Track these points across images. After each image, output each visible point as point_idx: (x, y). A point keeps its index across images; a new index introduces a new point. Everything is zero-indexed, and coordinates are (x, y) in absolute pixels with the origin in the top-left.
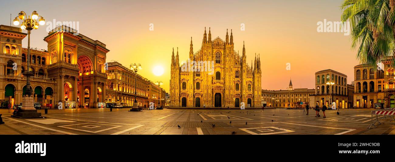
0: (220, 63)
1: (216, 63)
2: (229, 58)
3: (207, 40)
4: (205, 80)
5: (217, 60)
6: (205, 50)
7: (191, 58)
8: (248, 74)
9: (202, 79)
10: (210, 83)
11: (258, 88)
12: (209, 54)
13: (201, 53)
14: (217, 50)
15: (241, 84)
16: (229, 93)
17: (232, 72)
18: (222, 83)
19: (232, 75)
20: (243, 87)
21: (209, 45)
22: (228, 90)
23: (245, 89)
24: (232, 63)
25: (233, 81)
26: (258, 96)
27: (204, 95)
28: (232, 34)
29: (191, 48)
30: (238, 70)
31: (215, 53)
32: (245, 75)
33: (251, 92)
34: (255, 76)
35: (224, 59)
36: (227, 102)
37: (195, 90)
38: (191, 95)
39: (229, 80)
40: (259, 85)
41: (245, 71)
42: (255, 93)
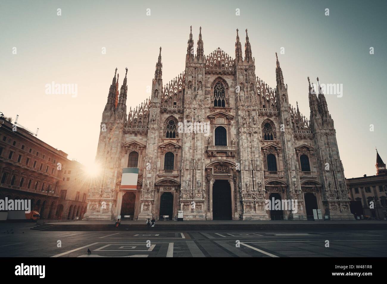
0: (224, 105)
1: (215, 105)
2: (246, 93)
4: (187, 146)
5: (218, 100)
6: (190, 75)
7: (155, 92)
8: (297, 129)
9: (180, 144)
10: (200, 154)
11: (332, 163)
12: (198, 84)
13: (180, 84)
14: (216, 76)
15: (281, 155)
16: (252, 179)
17: (254, 126)
18: (231, 153)
19: (256, 133)
20: (288, 162)
21: (199, 65)
22: (249, 170)
23: (294, 169)
24: (253, 103)
25: (260, 147)
26: (337, 186)
27: (183, 185)
28: (247, 38)
29: (158, 72)
30: (269, 120)
31: (213, 83)
32: (290, 130)
33: (312, 175)
34: (317, 132)
35: (234, 97)
36: (248, 204)
37: (161, 172)
38: (148, 186)
39: (251, 147)
40: (331, 154)
41: (288, 120)
42: (324, 178)
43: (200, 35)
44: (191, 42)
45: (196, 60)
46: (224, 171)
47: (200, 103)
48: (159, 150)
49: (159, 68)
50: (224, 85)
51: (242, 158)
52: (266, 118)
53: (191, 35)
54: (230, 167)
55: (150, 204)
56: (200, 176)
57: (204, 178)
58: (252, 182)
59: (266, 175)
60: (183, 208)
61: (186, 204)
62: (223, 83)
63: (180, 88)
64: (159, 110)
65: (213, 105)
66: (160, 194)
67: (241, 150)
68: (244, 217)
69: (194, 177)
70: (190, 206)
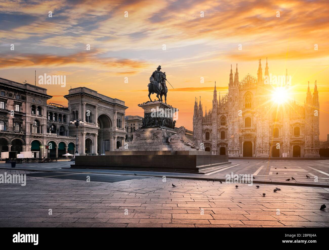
1: (246, 107)
3: (234, 81)
5: (247, 103)
6: (231, 94)
9: (227, 128)
10: (236, 131)
11: (312, 131)
12: (235, 99)
13: (227, 99)
14: (246, 91)
15: (282, 128)
18: (253, 130)
20: (284, 132)
21: (235, 88)
22: (261, 137)
23: (287, 135)
26: (313, 142)
27: (229, 144)
29: (215, 95)
33: (300, 137)
35: (256, 101)
36: (259, 151)
37: (219, 139)
38: (214, 145)
42: (306, 138)
43: (237, 69)
44: (231, 75)
45: (234, 86)
46: (249, 137)
47: (236, 108)
48: (218, 131)
49: (215, 93)
51: (257, 132)
53: (231, 70)
54: (252, 136)
56: (236, 140)
57: (238, 141)
58: (262, 142)
59: (271, 139)
60: (229, 153)
61: (230, 151)
63: (227, 101)
64: (216, 114)
65: (244, 107)
66: (220, 148)
67: (258, 128)
68: (257, 156)
69: (234, 141)
70: (232, 152)
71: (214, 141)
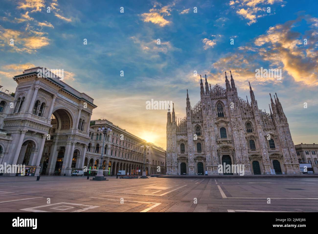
0: (223, 116)
1: (219, 116)
2: (234, 108)
3: (205, 90)
4: (207, 140)
5: (220, 113)
6: (204, 103)
7: (188, 114)
8: (265, 125)
9: (203, 139)
10: (213, 143)
11: (287, 143)
12: (208, 107)
13: (199, 107)
14: (217, 100)
15: (257, 140)
16: (241, 154)
17: (240, 126)
18: (229, 141)
19: (241, 130)
20: (261, 144)
21: (207, 97)
22: (239, 150)
23: (264, 147)
24: (238, 114)
25: (245, 137)
26: (291, 156)
27: (207, 158)
28: (231, 76)
29: (188, 103)
30: (249, 121)
31: (216, 104)
32: (261, 126)
33: (277, 150)
34: (277, 126)
35: (228, 110)
37: (196, 153)
38: (191, 160)
39: (239, 137)
40: (287, 138)
41: (259, 121)
42: (283, 152)
44: (202, 84)
45: (205, 94)
46: (227, 150)
47: (210, 117)
48: (194, 142)
49: (188, 101)
50: (222, 104)
51: (235, 144)
52: (247, 120)
54: (230, 148)
55: (193, 168)
56: (214, 154)
57: (217, 155)
58: (241, 156)
59: (250, 152)
60: (208, 170)
61: (209, 168)
62: (221, 103)
63: (200, 109)
64: (191, 122)
65: (217, 116)
66: (197, 164)
67: (234, 139)
69: (212, 155)
70: (211, 169)
71: (191, 155)
